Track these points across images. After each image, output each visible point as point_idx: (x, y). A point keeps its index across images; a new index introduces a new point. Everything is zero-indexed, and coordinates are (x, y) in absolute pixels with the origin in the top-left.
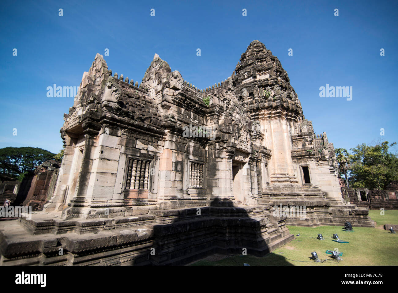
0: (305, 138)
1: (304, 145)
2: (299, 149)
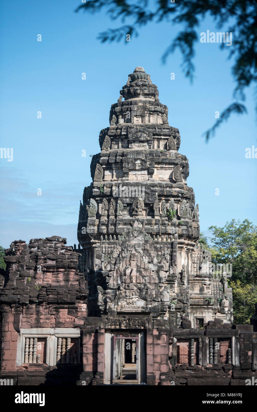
0: (205, 280)
1: (202, 290)
2: (196, 294)
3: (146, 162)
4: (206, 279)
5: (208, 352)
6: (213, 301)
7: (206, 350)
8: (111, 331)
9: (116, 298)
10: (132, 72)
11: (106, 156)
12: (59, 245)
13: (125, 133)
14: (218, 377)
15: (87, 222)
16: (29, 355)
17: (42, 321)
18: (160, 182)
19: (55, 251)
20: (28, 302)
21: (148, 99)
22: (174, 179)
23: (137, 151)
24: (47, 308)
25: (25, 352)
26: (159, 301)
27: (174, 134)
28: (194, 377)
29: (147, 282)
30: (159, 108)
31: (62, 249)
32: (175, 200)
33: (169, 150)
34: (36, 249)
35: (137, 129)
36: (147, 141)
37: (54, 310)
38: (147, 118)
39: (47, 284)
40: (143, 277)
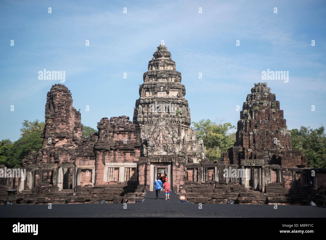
1: (192, 148)
2: (189, 150)
3: (165, 88)
4: (194, 143)
5: (203, 175)
6: (197, 153)
7: (202, 174)
8: (154, 163)
9: (152, 150)
10: (158, 46)
11: (146, 85)
12: (126, 120)
13: (156, 74)
14: (208, 187)
15: (137, 116)
16: (110, 176)
17: (116, 159)
18: (172, 97)
19: (123, 123)
20: (109, 149)
21: (166, 58)
22: (179, 96)
23: (161, 82)
24: (119, 152)
25: (108, 175)
26: (173, 152)
27: (179, 75)
28: (195, 188)
29: (167, 143)
30: (171, 63)
31: (127, 122)
32: (179, 106)
33: (176, 82)
34: (114, 122)
35: (161, 72)
36: (166, 78)
37: (123, 153)
38: (166, 67)
39: (120, 140)
40: (166, 140)
